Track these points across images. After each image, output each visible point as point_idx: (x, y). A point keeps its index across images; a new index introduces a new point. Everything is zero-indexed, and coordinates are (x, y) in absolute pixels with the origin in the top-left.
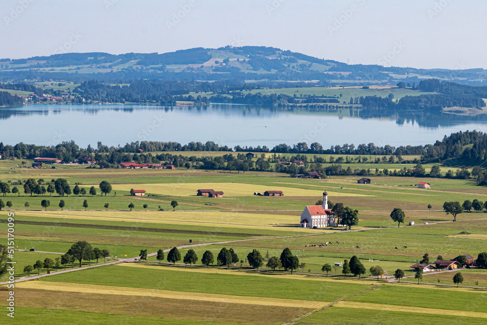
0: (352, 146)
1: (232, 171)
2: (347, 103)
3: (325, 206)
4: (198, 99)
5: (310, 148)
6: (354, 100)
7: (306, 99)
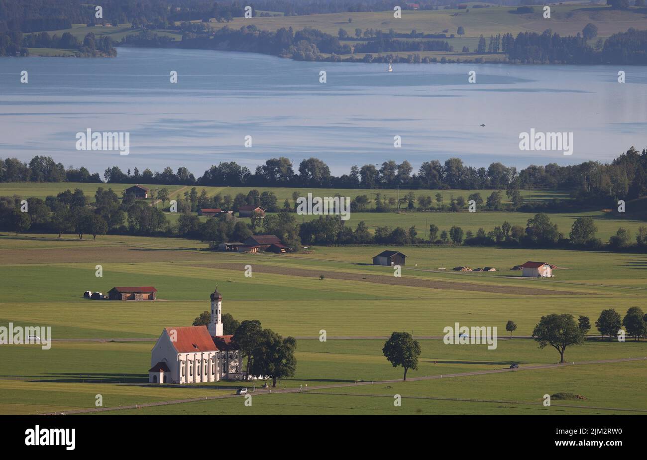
0: (405, 168)
1: (63, 236)
2: (471, 51)
3: (215, 329)
4: (87, 42)
5: (298, 173)
6: (488, 42)
7: (365, 43)
